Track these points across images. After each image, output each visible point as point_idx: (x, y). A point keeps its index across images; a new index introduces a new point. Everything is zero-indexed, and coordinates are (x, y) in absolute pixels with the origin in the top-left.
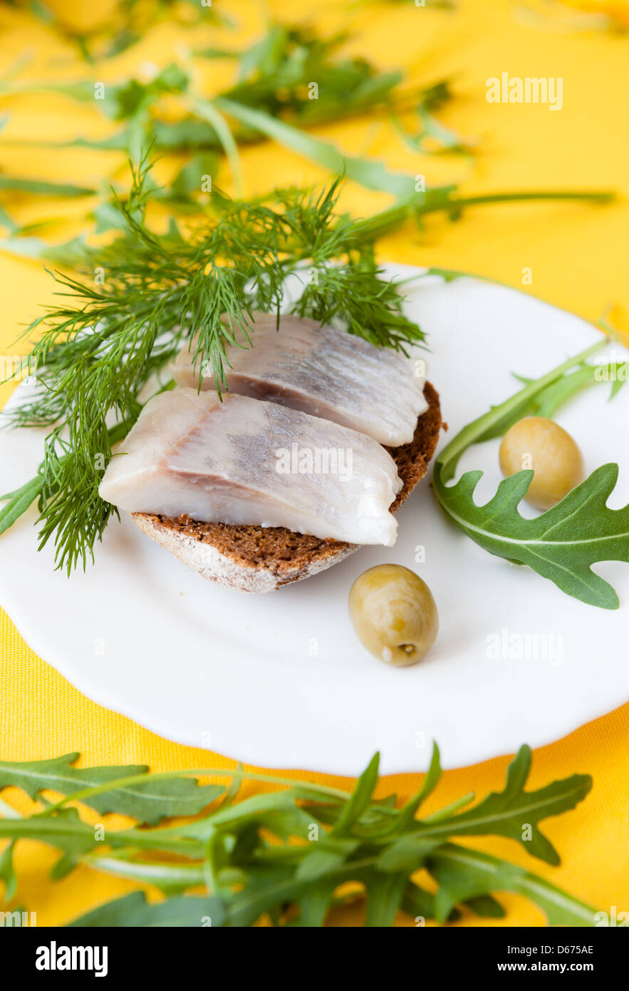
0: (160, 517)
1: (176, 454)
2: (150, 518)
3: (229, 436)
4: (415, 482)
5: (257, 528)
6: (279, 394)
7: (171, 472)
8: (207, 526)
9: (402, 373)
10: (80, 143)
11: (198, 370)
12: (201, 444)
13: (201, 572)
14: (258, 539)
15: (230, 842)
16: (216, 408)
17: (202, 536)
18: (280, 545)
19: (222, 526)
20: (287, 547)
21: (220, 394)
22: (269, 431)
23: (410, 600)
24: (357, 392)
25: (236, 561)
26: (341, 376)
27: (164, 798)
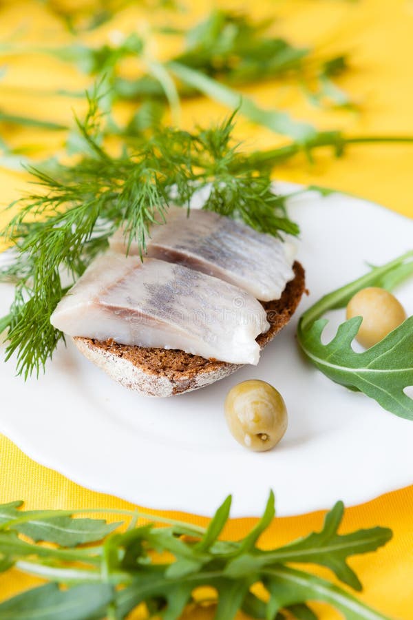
0: (93, 340)
1: (105, 294)
2: (86, 341)
3: (145, 284)
4: (280, 327)
5: (162, 350)
6: (185, 261)
7: (102, 306)
8: (126, 348)
9: (277, 252)
10: (61, 93)
11: (127, 241)
12: (124, 288)
13: (120, 381)
14: (161, 357)
15: (121, 553)
16: (138, 267)
17: (122, 354)
18: (178, 361)
19: (137, 348)
20: (182, 363)
21: (141, 257)
22: (174, 283)
23: (266, 402)
24: (243, 263)
25: (144, 370)
26: (232, 252)
27: (81, 532)
